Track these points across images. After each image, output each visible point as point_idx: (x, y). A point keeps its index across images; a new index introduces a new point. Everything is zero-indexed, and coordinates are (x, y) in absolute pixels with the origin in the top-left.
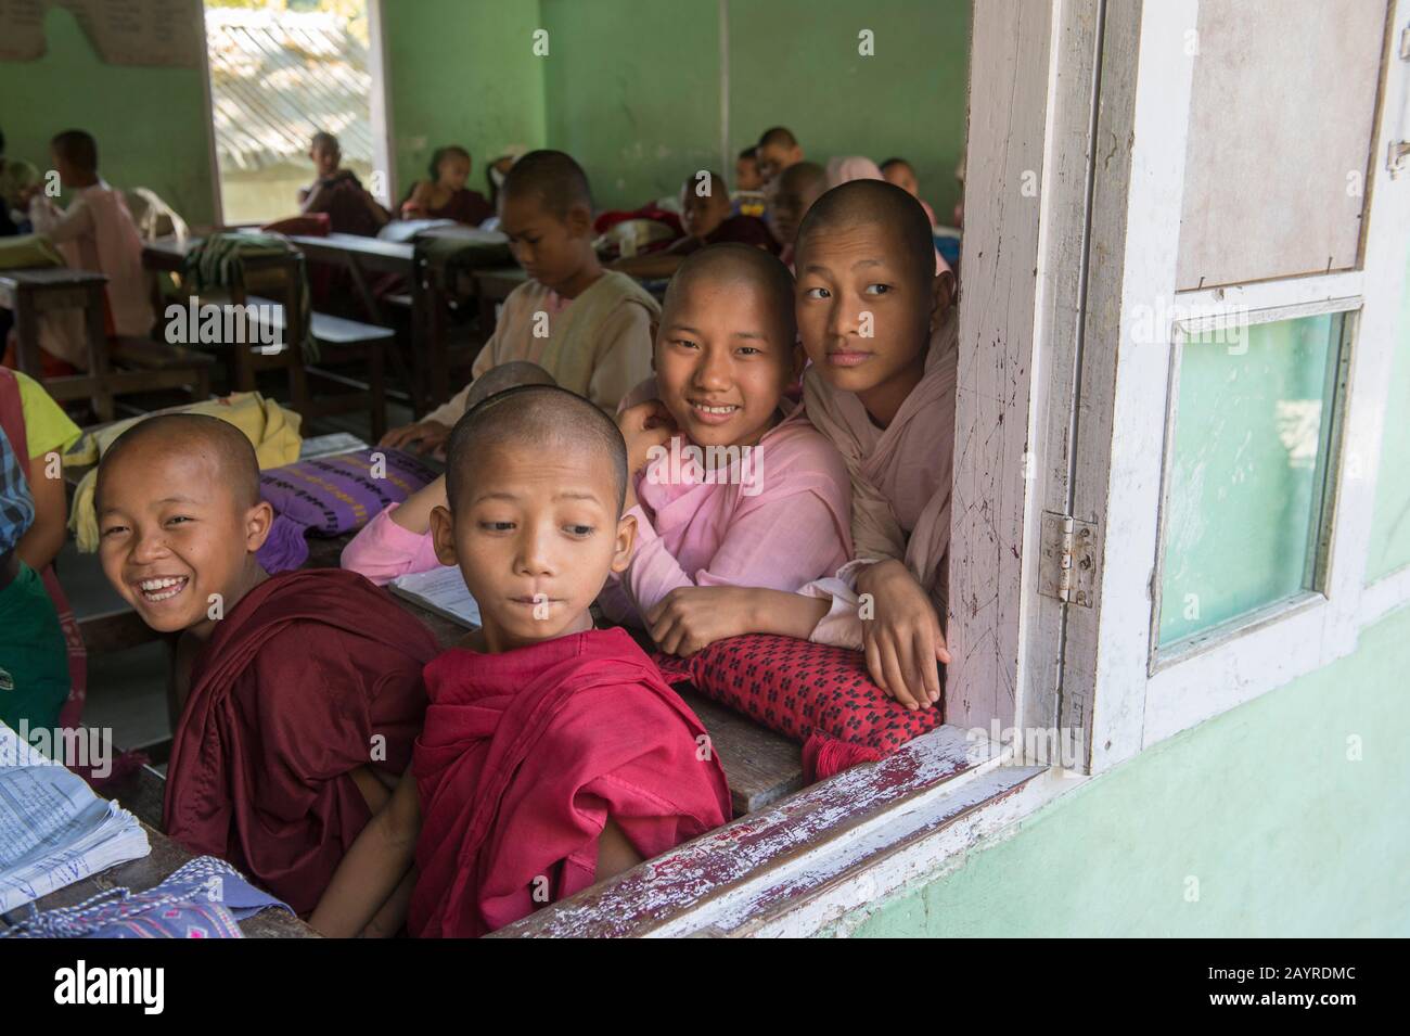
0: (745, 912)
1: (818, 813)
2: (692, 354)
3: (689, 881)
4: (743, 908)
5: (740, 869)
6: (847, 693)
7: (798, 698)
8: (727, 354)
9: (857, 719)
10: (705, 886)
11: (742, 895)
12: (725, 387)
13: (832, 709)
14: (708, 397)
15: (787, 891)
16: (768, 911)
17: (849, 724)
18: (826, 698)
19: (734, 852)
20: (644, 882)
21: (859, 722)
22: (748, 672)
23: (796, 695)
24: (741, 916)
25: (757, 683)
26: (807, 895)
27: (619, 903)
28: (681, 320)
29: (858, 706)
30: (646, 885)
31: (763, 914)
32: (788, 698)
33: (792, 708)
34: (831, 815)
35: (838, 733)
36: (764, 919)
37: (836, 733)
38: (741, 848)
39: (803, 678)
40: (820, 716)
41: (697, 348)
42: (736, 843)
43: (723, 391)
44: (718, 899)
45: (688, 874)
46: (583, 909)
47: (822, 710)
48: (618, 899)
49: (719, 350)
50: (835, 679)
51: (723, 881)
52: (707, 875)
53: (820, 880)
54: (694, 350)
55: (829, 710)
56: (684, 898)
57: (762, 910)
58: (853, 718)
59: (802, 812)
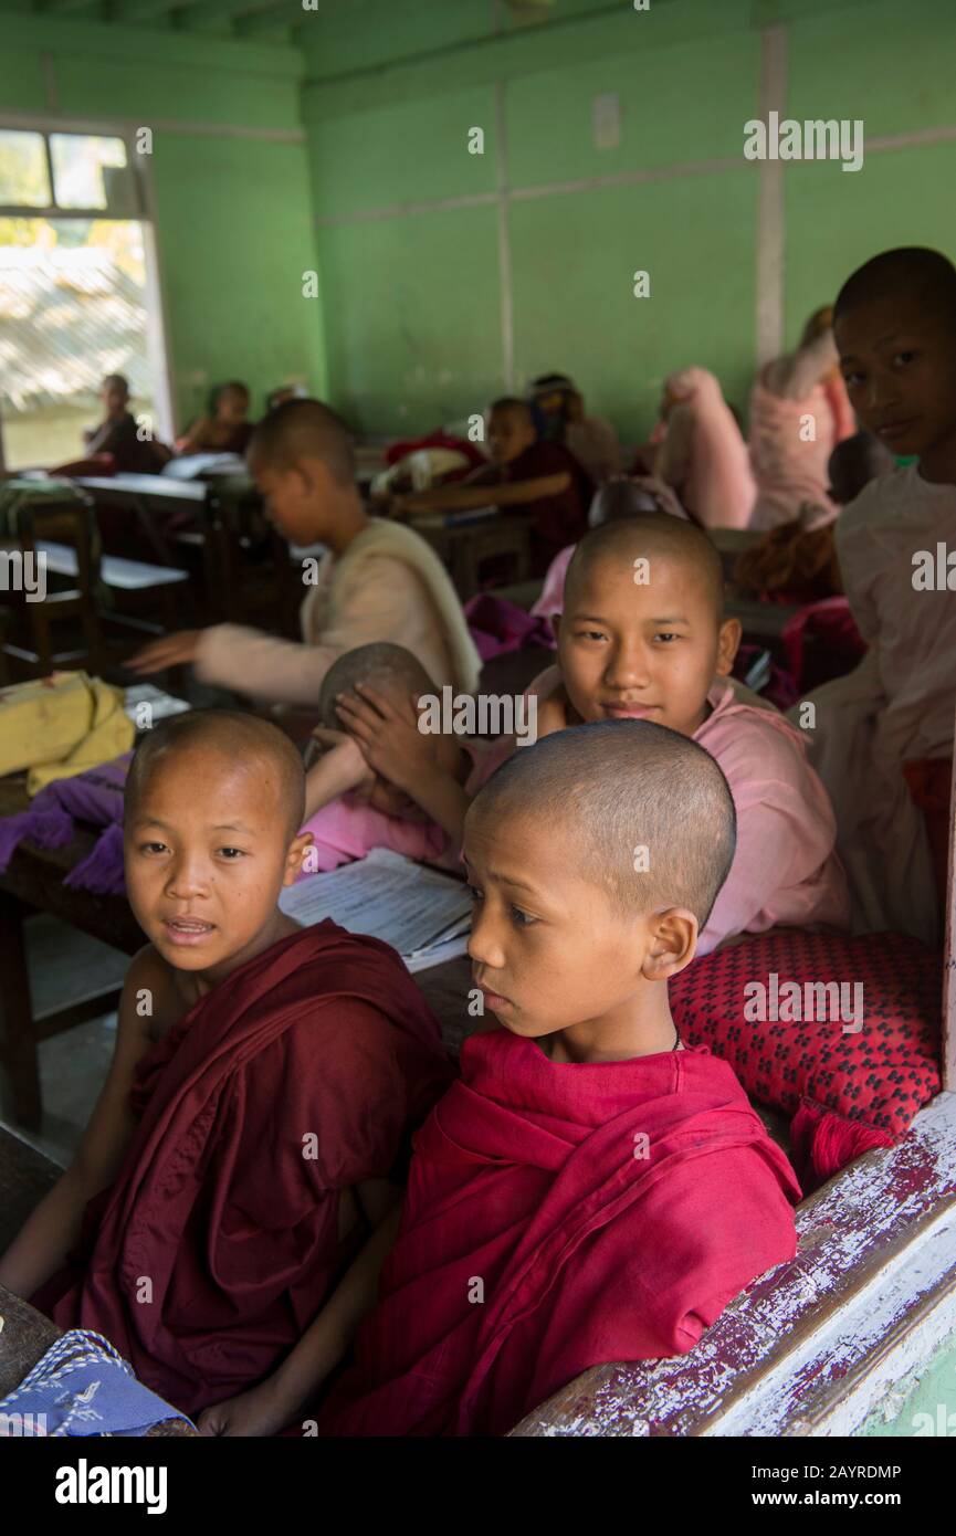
0: (783, 1411)
1: (834, 1241)
2: (600, 648)
3: (702, 1366)
4: (778, 1404)
5: (762, 1342)
6: (837, 1050)
7: (775, 1061)
8: (643, 644)
9: (856, 1085)
10: (724, 1375)
11: (772, 1382)
12: (643, 682)
13: (823, 1073)
14: (624, 697)
15: (826, 1370)
16: (811, 1406)
17: (845, 1093)
18: (812, 1059)
19: (746, 1311)
20: (645, 1369)
21: (857, 1089)
22: (706, 1029)
23: (773, 1056)
24: (777, 1417)
25: (720, 1042)
26: (852, 1375)
27: (621, 1409)
28: (583, 609)
29: (853, 1067)
30: (650, 1376)
31: (805, 1412)
32: (762, 1060)
33: (768, 1071)
34: (852, 1243)
35: (834, 1104)
36: (809, 1421)
37: (831, 1103)
38: (752, 1304)
39: (779, 1035)
40: (807, 1082)
41: (606, 639)
42: (745, 1298)
43: (641, 687)
44: (746, 1396)
45: (698, 1354)
46: (578, 1421)
47: (810, 1074)
48: (619, 1401)
49: (632, 640)
50: (819, 1034)
51: (746, 1364)
52: (722, 1355)
53: (863, 1350)
54: (602, 642)
55: (818, 1075)
56: (703, 1397)
57: (803, 1407)
58: (849, 1085)
59: (813, 1240)
